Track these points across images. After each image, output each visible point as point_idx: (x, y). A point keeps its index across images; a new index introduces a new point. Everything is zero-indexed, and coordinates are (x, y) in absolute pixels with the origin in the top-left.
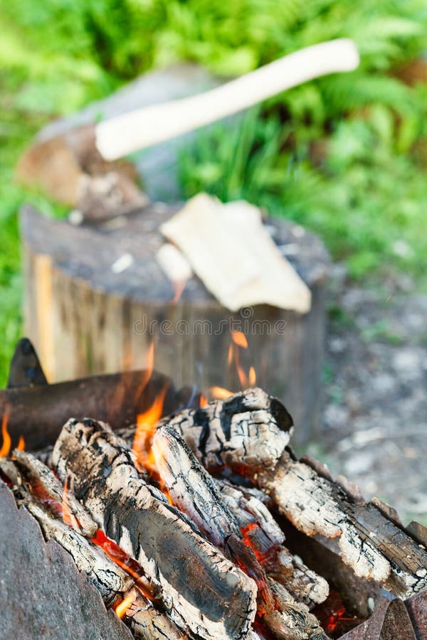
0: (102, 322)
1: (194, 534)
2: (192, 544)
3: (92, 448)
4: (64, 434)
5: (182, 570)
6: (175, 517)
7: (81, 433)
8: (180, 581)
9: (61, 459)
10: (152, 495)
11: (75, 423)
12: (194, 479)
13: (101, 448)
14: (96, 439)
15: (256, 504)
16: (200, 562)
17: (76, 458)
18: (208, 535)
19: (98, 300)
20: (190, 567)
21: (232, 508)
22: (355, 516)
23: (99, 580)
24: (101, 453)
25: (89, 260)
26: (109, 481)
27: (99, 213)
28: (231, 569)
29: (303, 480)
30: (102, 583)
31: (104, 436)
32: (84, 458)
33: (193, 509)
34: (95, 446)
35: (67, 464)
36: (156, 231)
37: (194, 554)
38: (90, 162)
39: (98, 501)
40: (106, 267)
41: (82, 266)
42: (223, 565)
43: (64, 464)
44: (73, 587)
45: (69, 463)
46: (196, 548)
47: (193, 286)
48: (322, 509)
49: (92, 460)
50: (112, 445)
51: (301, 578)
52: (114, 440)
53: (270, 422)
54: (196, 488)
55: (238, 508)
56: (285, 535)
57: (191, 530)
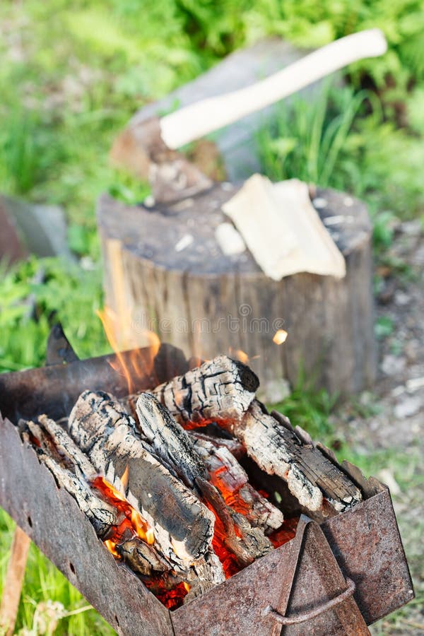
0: (166, 296)
1: (171, 476)
2: (168, 483)
3: (100, 413)
4: (80, 401)
5: (160, 503)
6: (158, 463)
7: (93, 400)
8: (157, 510)
9: (76, 420)
10: (143, 447)
11: (89, 393)
12: (167, 433)
13: (107, 413)
14: (104, 406)
15: (224, 453)
16: (172, 496)
17: (87, 420)
18: (181, 477)
19: (160, 276)
20: (165, 500)
21: (204, 457)
22: (302, 456)
23: (96, 517)
24: (107, 416)
25: (153, 241)
26: (111, 438)
27: (168, 197)
28: (195, 502)
29: (267, 428)
30: (98, 519)
31: (111, 404)
32: (94, 419)
33: (168, 458)
34: (104, 411)
35: (80, 424)
36: (218, 210)
37: (169, 490)
38: (157, 151)
39: (101, 452)
40: (169, 247)
41: (147, 247)
42: (190, 499)
43: (78, 424)
44: (79, 524)
45: (82, 423)
46: (172, 486)
47: (244, 259)
48: (278, 451)
49: (100, 422)
50: (117, 411)
51: (259, 509)
52: (119, 407)
53: (236, 382)
54: (169, 441)
55: (209, 456)
56: (248, 476)
57: (169, 473)
